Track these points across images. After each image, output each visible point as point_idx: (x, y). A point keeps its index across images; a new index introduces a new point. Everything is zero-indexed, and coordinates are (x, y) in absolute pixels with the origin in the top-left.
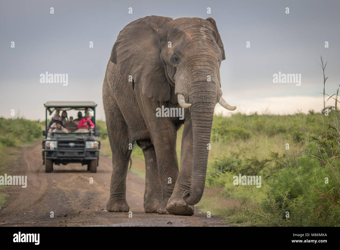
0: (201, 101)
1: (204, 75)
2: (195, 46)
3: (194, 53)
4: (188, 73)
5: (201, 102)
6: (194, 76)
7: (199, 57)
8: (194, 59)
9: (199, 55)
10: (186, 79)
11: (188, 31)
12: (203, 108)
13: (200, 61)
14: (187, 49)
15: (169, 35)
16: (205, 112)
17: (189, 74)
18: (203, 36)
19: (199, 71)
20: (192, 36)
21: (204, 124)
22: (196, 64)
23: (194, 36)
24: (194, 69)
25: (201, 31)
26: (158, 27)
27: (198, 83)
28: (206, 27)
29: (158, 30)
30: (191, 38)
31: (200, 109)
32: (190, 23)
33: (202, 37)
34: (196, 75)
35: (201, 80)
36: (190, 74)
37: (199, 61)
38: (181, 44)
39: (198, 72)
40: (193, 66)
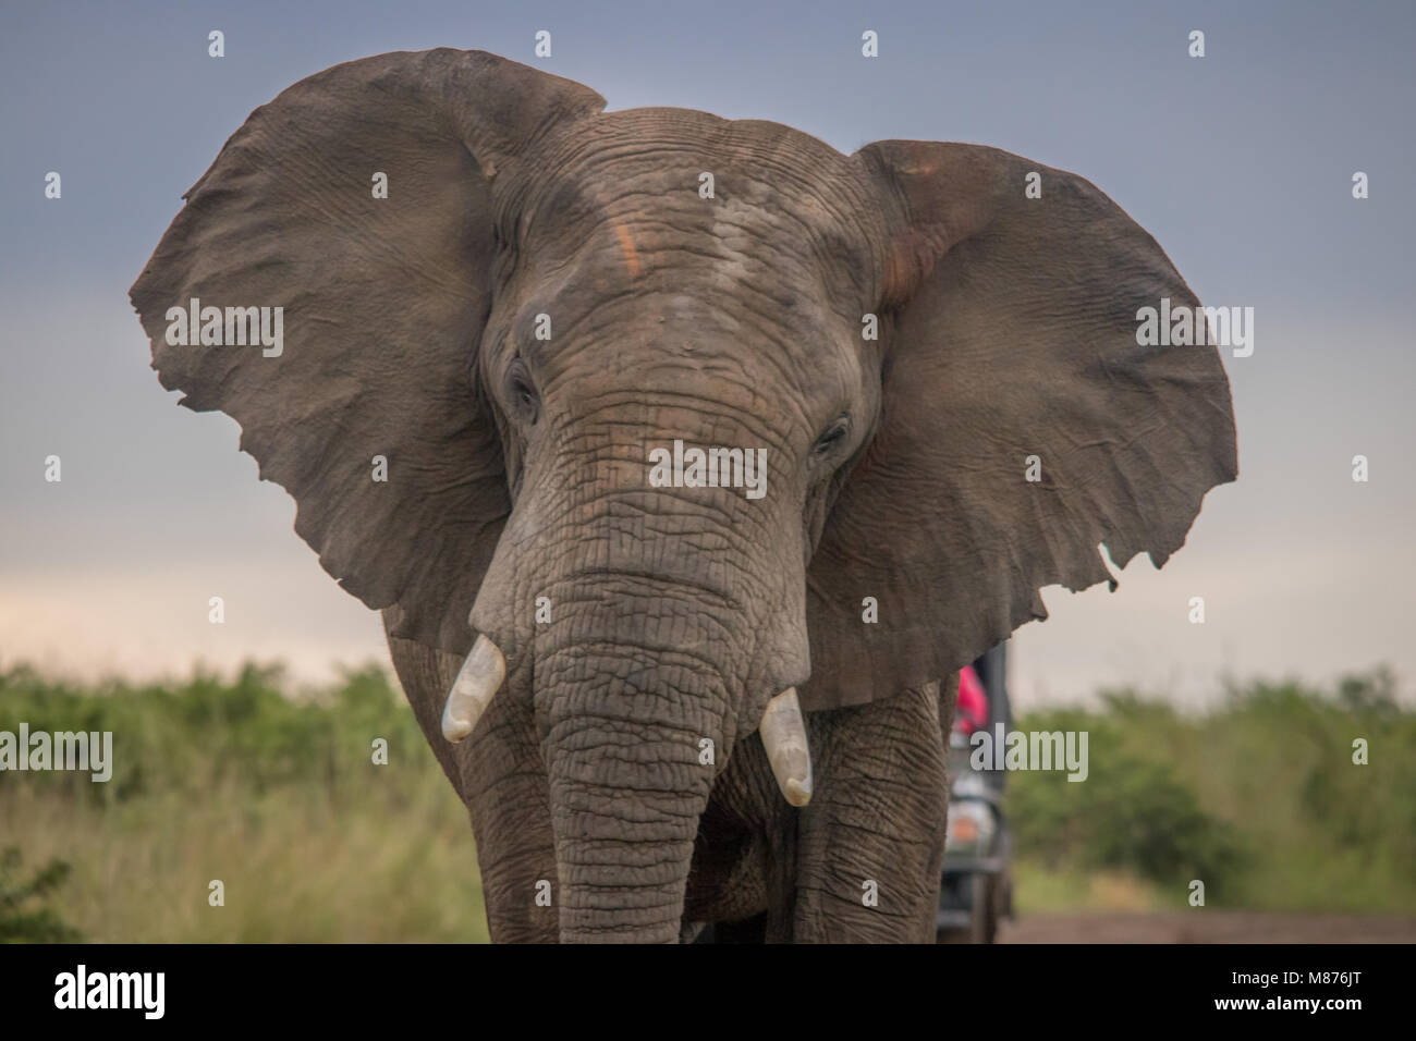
0: (598, 710)
1: (649, 533)
2: (640, 326)
3: (618, 372)
4: (563, 502)
5: (594, 715)
6: (587, 531)
7: (648, 405)
8: (609, 415)
9: (650, 392)
10: (541, 541)
11: (632, 216)
12: (604, 757)
13: (650, 429)
14: (589, 338)
15: (528, 219)
16: (619, 788)
17: (565, 507)
18: (719, 265)
19: (625, 497)
20: (642, 250)
21: (612, 869)
22: (616, 451)
23: (660, 255)
24: (598, 483)
25: (718, 228)
26: (497, 148)
27: (598, 577)
28: (771, 203)
29: (491, 165)
30: (635, 264)
31: (584, 763)
32: (668, 158)
33: (710, 267)
34: (599, 527)
35: (617, 563)
36: (568, 511)
37: (641, 435)
38: (564, 291)
39: (616, 507)
40: (596, 459)
